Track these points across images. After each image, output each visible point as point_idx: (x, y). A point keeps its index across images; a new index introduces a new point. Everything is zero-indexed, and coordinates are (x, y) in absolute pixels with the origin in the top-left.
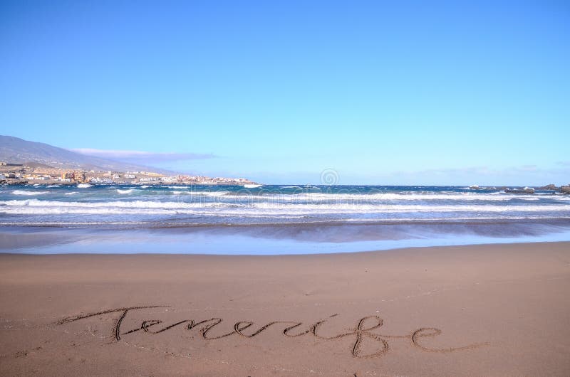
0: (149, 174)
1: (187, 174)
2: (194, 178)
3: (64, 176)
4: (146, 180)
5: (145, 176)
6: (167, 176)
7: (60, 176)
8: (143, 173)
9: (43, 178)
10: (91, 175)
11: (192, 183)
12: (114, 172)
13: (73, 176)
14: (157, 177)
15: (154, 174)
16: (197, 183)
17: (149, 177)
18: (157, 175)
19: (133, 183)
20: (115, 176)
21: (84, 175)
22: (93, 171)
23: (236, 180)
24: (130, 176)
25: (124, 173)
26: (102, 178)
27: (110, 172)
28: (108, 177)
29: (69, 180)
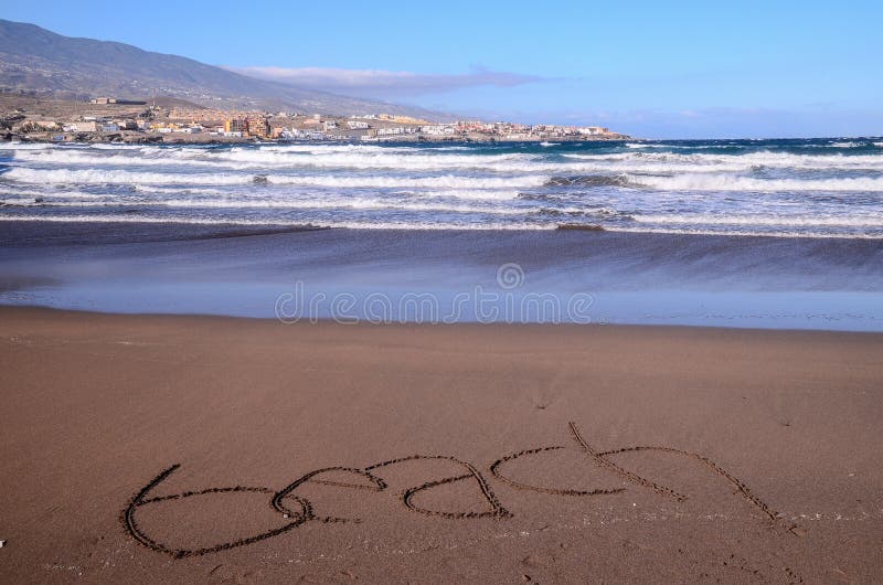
0: (397, 119)
1: (474, 119)
2: (490, 127)
3: (228, 124)
4: (390, 131)
5: (388, 124)
6: (433, 123)
7: (220, 124)
8: (383, 117)
9: (189, 130)
10: (280, 123)
11: (488, 138)
12: (326, 116)
13: (245, 126)
14: (414, 125)
15: (406, 119)
16: (497, 138)
17: (398, 125)
18: (414, 121)
19: (365, 138)
20: (328, 125)
21: (267, 123)
22: (282, 115)
23: (582, 131)
24: (358, 124)
25: (346, 119)
26: (302, 128)
27: (317, 116)
28: (314, 127)
29: (238, 134)
